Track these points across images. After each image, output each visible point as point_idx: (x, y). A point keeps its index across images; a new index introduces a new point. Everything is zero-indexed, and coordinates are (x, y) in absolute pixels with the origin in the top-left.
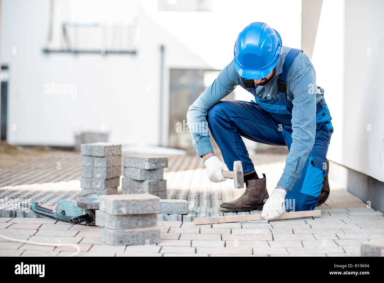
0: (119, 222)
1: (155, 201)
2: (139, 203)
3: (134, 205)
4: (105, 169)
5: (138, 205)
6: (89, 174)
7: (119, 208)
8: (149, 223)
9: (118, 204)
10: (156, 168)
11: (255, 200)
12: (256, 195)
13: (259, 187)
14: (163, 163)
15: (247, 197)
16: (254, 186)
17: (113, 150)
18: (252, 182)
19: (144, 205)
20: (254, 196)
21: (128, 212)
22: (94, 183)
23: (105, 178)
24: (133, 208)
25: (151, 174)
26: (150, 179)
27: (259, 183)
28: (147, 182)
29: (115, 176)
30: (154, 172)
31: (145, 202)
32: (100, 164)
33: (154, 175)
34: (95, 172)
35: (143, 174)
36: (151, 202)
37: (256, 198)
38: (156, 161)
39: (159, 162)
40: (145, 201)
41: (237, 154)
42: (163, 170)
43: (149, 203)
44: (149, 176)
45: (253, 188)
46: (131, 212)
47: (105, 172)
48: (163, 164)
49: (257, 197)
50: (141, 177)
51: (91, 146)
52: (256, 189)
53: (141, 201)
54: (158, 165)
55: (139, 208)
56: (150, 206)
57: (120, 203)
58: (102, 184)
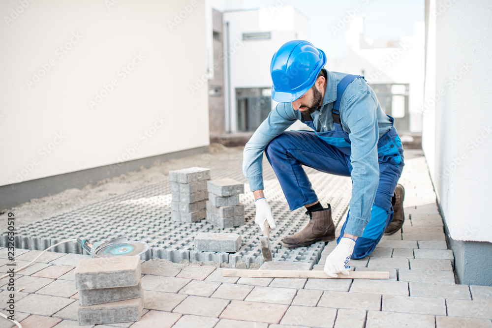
0: (86, 297)
1: (130, 273)
2: (108, 276)
3: (102, 278)
4: (188, 194)
5: (107, 278)
6: (177, 198)
7: (83, 282)
8: (129, 295)
9: (81, 278)
10: (230, 195)
11: (319, 233)
12: (321, 227)
13: (323, 219)
14: (238, 189)
15: (310, 229)
16: (317, 218)
17: (197, 176)
18: (316, 214)
19: (115, 278)
20: (318, 228)
21: (95, 286)
22: (181, 207)
23: (189, 202)
24: (101, 281)
25: (226, 200)
26: (225, 205)
27: (323, 214)
28: (221, 208)
29: (203, 199)
30: (229, 198)
31: (116, 275)
32: (184, 190)
33: (229, 201)
34: (181, 197)
35: (218, 201)
36: (124, 274)
37: (320, 230)
38: (231, 188)
39: (233, 189)
40: (116, 273)
41: (297, 185)
42: (238, 196)
43: (121, 275)
44: (224, 203)
45: (317, 220)
46: (98, 287)
47: (189, 198)
48: (238, 191)
49: (322, 229)
50: (216, 203)
51: (177, 173)
52: (321, 222)
53: (111, 273)
54: (233, 192)
55: (108, 282)
56: (123, 279)
57: (84, 277)
58: (186, 208)
